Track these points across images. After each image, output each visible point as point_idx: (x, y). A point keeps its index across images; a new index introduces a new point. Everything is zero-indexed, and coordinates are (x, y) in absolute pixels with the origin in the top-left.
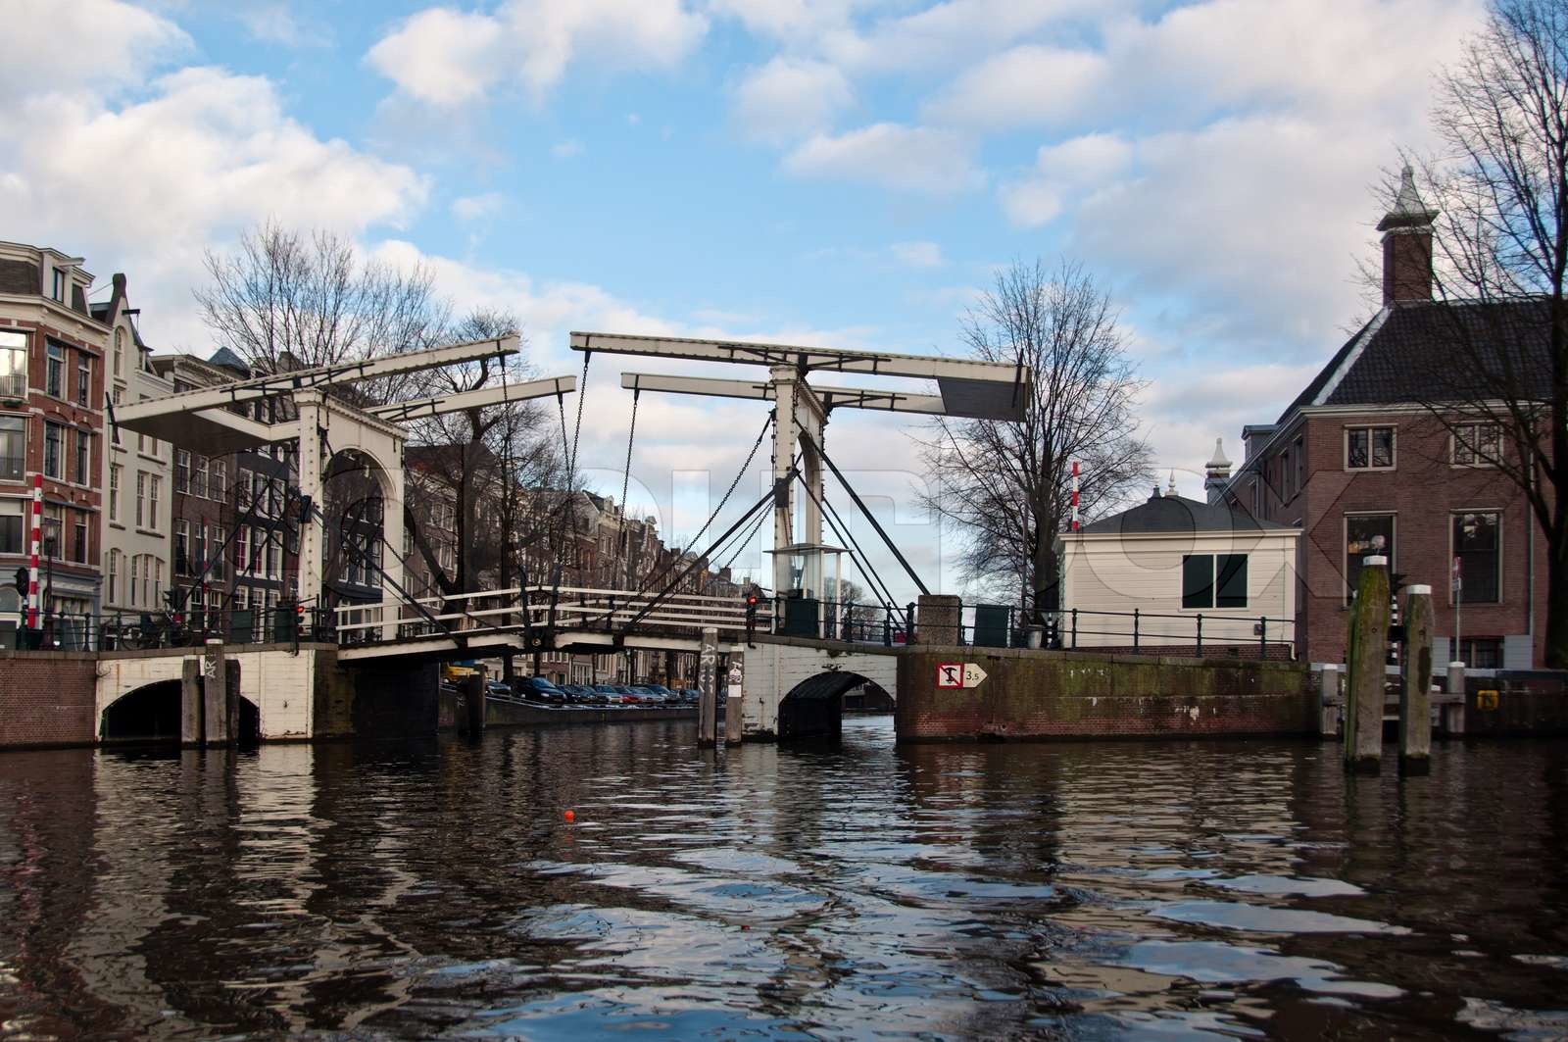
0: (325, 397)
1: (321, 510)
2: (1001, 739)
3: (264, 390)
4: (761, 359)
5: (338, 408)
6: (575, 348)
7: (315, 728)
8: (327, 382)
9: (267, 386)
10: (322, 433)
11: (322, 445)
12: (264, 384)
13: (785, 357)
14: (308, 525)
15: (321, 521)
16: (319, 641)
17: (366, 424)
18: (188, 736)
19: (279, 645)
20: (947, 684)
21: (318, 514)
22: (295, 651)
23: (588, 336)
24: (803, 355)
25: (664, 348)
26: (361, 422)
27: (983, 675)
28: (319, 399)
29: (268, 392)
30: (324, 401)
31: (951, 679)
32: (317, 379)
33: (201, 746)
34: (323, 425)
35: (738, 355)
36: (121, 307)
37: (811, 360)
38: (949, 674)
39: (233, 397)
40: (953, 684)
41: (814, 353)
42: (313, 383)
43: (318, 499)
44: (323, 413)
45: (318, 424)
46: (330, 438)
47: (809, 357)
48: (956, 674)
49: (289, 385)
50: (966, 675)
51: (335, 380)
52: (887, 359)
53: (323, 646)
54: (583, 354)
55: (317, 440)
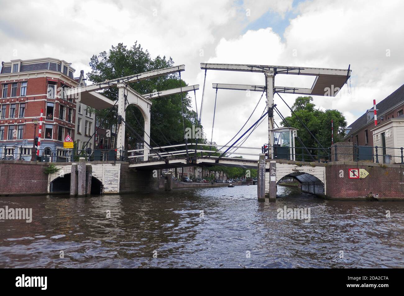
0: (126, 86)
1: (125, 120)
2: (376, 200)
3: (109, 84)
4: (262, 70)
5: (130, 90)
6: (202, 68)
7: (120, 189)
8: (127, 81)
9: (110, 83)
10: (125, 97)
11: (125, 100)
12: (109, 82)
13: (269, 69)
14: (121, 125)
15: (125, 124)
16: (123, 161)
17: (139, 97)
18: (72, 193)
19: (109, 162)
20: (353, 177)
21: (124, 121)
22: (114, 164)
23: (206, 64)
24: (275, 68)
25: (230, 67)
26: (138, 97)
27: (367, 173)
28: (125, 86)
29: (110, 85)
30: (126, 87)
31: (354, 175)
32: (124, 80)
33: (76, 196)
34: (126, 94)
35: (254, 69)
36: (82, 78)
37: (278, 70)
38: (354, 173)
39: (100, 87)
40: (355, 177)
41: (279, 67)
42: (123, 82)
43: (124, 117)
44: (126, 91)
45: (124, 94)
46: (128, 98)
47: (277, 69)
48: (356, 173)
49: (116, 82)
50: (360, 174)
51: (129, 80)
52: (303, 69)
53: (124, 163)
54: (204, 70)
55: (124, 99)
